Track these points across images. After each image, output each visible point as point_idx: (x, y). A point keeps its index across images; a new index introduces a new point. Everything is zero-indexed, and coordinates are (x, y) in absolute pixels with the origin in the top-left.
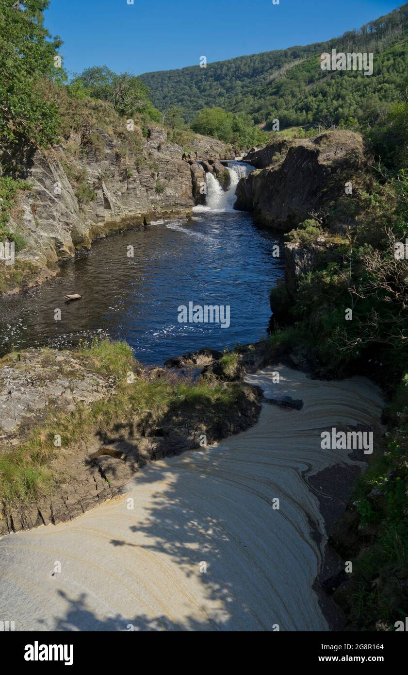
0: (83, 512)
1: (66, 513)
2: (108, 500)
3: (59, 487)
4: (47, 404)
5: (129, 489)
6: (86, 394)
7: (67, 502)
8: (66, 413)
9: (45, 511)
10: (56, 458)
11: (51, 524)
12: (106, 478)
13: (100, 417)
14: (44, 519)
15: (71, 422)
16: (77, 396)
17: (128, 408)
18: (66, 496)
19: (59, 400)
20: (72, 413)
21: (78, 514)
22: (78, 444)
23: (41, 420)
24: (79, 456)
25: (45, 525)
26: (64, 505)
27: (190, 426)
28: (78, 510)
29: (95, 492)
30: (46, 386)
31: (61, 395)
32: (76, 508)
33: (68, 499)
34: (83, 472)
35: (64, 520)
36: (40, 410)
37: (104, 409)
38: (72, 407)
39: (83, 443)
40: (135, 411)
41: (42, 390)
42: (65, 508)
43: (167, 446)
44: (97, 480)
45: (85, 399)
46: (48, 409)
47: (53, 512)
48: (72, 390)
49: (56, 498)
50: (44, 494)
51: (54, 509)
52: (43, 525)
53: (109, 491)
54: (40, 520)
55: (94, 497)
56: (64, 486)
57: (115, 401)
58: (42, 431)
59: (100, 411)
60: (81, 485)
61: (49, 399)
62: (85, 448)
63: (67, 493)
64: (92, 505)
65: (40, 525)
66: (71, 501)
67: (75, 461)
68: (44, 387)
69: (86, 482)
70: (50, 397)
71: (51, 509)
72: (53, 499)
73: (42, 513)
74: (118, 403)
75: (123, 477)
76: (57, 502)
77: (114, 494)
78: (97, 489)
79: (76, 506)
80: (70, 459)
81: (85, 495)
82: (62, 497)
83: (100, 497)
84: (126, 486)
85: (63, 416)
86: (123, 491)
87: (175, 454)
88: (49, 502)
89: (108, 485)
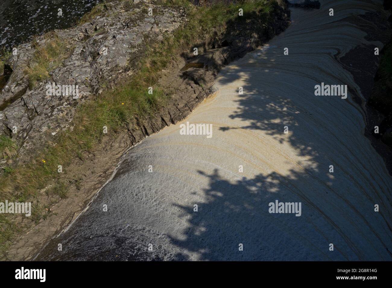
0: (191, 111)
1: (180, 114)
2: (205, 99)
3: (170, 98)
4: (143, 39)
5: (216, 89)
6: (168, 25)
7: (179, 107)
8: (157, 43)
9: (166, 117)
10: (161, 78)
11: (171, 124)
12: (199, 85)
13: (182, 41)
14: (167, 122)
15: (163, 49)
16: (162, 28)
17: (199, 29)
18: (176, 103)
19: (151, 34)
20: (162, 42)
21: (188, 114)
22: (172, 64)
23: (143, 52)
24: (174, 72)
25: (168, 126)
26: (177, 109)
27: (245, 35)
28: (187, 111)
29: (194, 96)
30: (138, 25)
31: (151, 30)
32: (186, 110)
33: (178, 105)
34: (182, 84)
35: (180, 120)
36: (140, 45)
37: (184, 34)
38: (160, 38)
39: (175, 63)
40: (205, 31)
41: (136, 30)
42: (178, 112)
43: (233, 52)
44: (193, 87)
45: (168, 29)
46: (145, 43)
47: (172, 116)
48: (157, 25)
49: (170, 106)
50: (163, 105)
51: (172, 114)
52: (166, 126)
53: (203, 92)
54: (164, 123)
55: (195, 100)
56: (173, 96)
57: (189, 27)
58: (147, 61)
59: (181, 36)
60: (183, 93)
61: (144, 35)
62: (176, 66)
63: (176, 100)
64: (196, 105)
65: (164, 127)
66: (181, 106)
67: (173, 76)
68: (137, 27)
69: (186, 90)
70: (144, 33)
71: (169, 114)
72: (169, 107)
73: (165, 118)
74: (191, 27)
75: (210, 81)
76: (172, 108)
77: (207, 94)
78: (195, 93)
79: (185, 108)
80: (169, 76)
81: (188, 99)
82: (174, 104)
83: (199, 99)
84: (213, 87)
85: (157, 46)
86: (213, 91)
87: (240, 57)
88: (167, 110)
89: (201, 88)
